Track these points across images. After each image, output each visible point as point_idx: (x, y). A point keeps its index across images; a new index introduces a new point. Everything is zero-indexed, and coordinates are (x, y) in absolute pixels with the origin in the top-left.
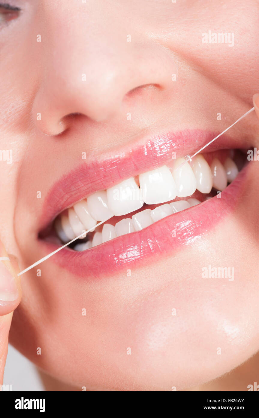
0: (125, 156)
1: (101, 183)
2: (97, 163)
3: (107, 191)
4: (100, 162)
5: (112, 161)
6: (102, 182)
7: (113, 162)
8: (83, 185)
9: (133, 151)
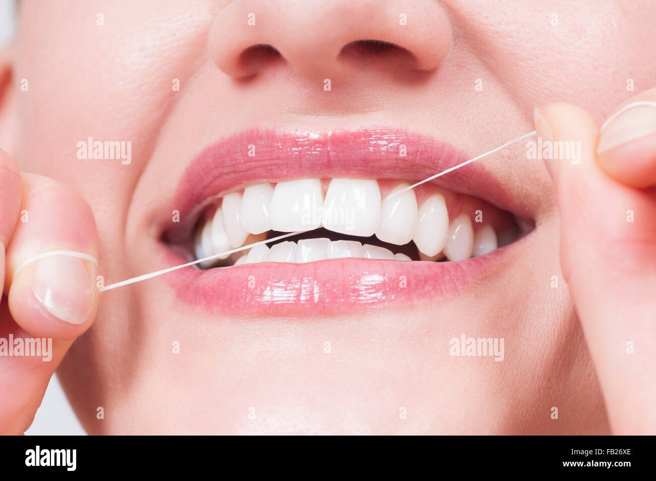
0: (319, 138)
1: (269, 168)
2: (273, 134)
3: (277, 185)
4: (278, 133)
5: (297, 138)
6: (271, 165)
7: (297, 140)
8: (243, 161)
9: (333, 135)
